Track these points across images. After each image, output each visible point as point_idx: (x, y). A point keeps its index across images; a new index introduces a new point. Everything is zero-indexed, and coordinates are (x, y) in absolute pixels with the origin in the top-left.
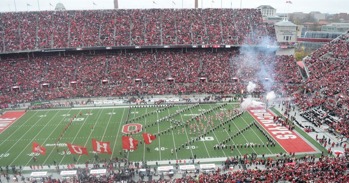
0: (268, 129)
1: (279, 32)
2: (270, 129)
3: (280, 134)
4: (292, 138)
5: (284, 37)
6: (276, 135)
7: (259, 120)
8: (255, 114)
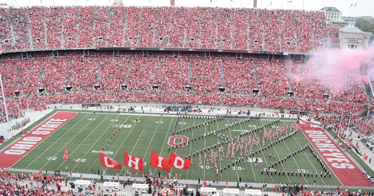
0: (323, 155)
1: (343, 39)
2: (325, 155)
3: (336, 162)
4: (349, 168)
5: (349, 45)
6: (331, 163)
7: (314, 143)
8: (310, 136)
